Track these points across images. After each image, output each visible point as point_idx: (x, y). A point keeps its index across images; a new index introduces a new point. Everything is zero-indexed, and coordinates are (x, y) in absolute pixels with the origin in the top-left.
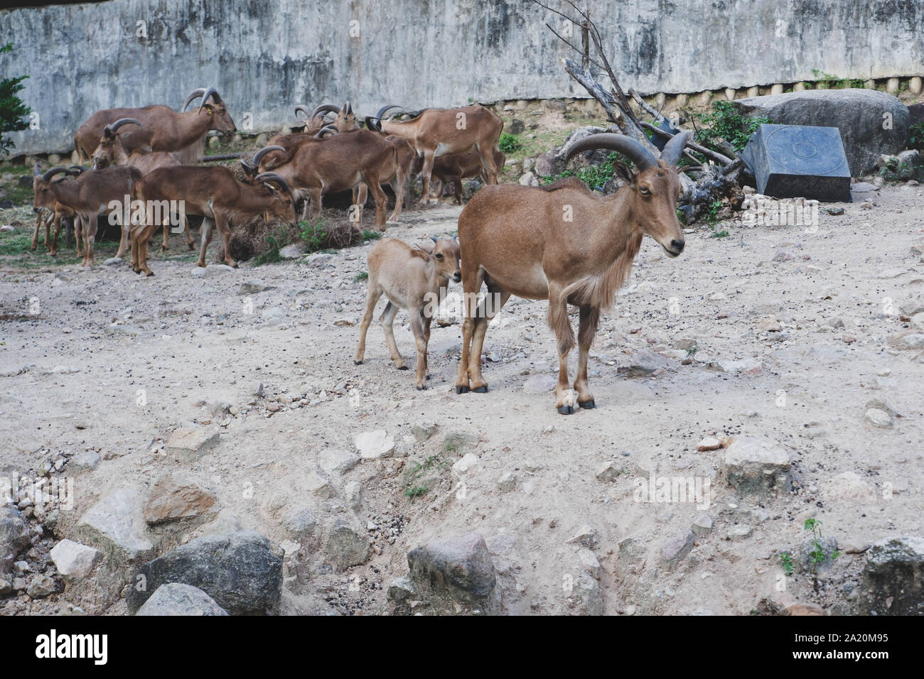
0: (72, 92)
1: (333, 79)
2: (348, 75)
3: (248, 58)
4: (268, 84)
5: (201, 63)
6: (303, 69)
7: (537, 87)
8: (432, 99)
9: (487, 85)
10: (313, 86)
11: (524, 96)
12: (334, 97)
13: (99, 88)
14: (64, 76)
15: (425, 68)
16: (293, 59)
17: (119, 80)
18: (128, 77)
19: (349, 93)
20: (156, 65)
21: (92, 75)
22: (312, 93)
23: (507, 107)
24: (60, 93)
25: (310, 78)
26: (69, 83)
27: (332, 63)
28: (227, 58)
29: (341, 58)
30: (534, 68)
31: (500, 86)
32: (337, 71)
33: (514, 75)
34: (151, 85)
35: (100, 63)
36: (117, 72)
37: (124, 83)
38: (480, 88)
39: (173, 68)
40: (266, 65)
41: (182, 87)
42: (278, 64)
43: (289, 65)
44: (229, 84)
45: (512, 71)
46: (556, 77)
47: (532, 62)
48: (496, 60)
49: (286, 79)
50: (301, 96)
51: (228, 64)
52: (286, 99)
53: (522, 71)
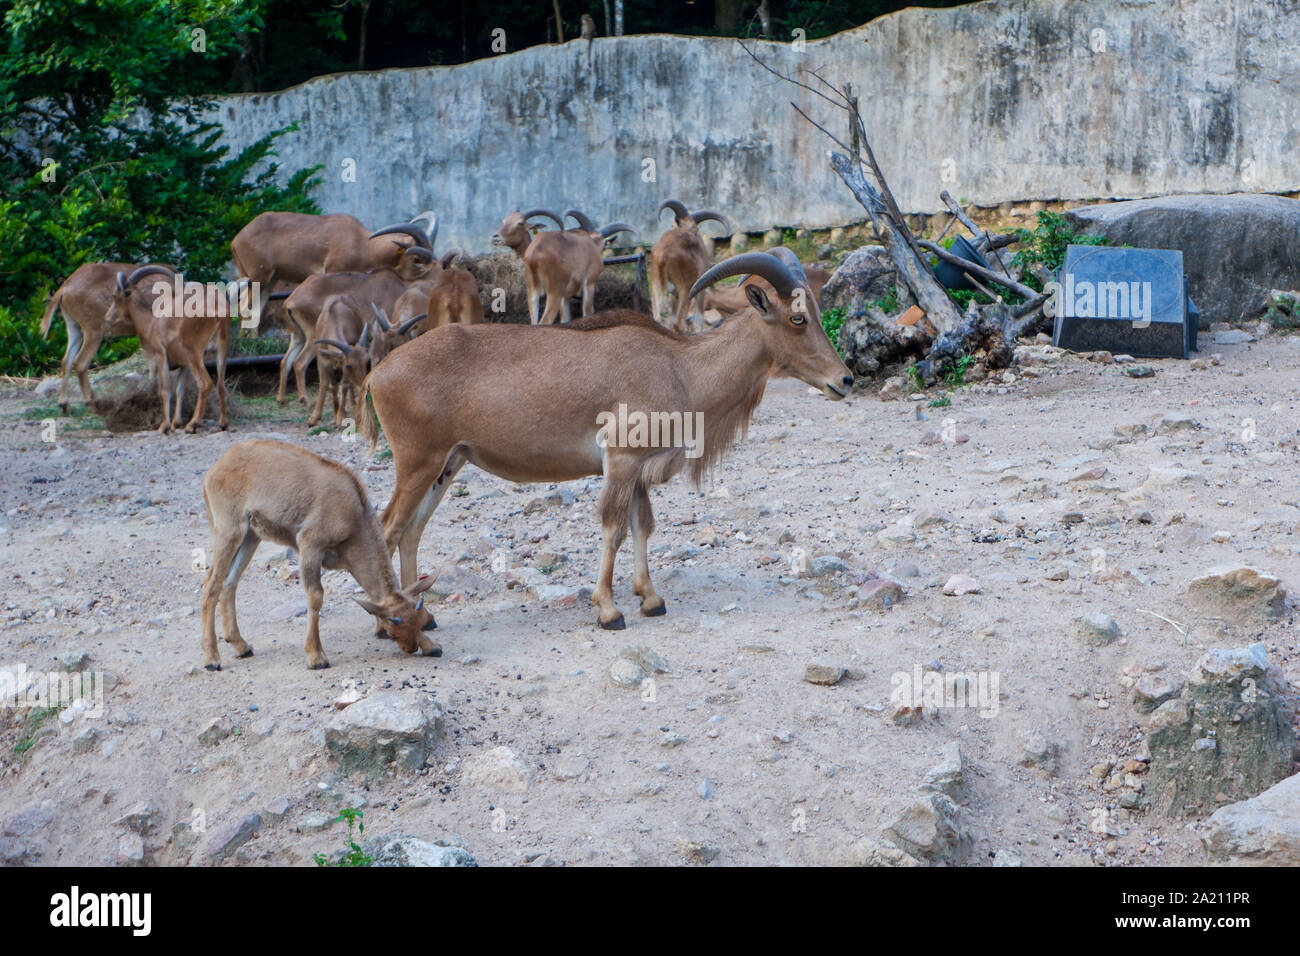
0: (417, 188)
1: (771, 170)
2: (793, 164)
3: (655, 142)
4: (681, 177)
5: (591, 148)
6: (730, 157)
7: (1059, 183)
8: (909, 198)
9: (987, 180)
10: (743, 181)
11: (1039, 196)
12: (773, 196)
13: (453, 183)
14: (407, 166)
15: (901, 155)
16: (717, 143)
17: (480, 172)
18: (491, 167)
19: (794, 191)
20: (529, 151)
21: (444, 164)
22: (743, 191)
23: (1014, 212)
24: (400, 189)
25: (740, 169)
26: (412, 176)
27: (770, 148)
28: (625, 142)
29: (782, 142)
30: (1055, 155)
31: (1005, 181)
32: (777, 161)
33: (1026, 166)
34: (522, 179)
35: (455, 148)
36: (477, 161)
37: (486, 176)
38: (977, 184)
39: (552, 154)
40: (679, 151)
41: (565, 181)
42: (696, 151)
43: (711, 151)
44: (628, 178)
45: (1024, 160)
46: (1087, 168)
47: (1052, 147)
48: (1001, 144)
49: (706, 171)
50: (727, 194)
51: (627, 149)
52: (707, 197)
53: (1037, 160)
